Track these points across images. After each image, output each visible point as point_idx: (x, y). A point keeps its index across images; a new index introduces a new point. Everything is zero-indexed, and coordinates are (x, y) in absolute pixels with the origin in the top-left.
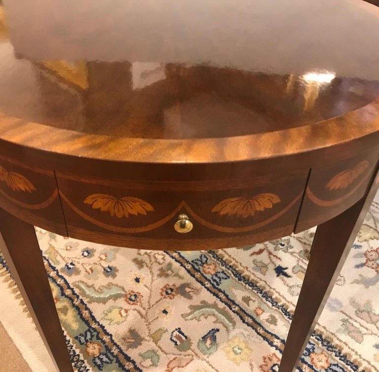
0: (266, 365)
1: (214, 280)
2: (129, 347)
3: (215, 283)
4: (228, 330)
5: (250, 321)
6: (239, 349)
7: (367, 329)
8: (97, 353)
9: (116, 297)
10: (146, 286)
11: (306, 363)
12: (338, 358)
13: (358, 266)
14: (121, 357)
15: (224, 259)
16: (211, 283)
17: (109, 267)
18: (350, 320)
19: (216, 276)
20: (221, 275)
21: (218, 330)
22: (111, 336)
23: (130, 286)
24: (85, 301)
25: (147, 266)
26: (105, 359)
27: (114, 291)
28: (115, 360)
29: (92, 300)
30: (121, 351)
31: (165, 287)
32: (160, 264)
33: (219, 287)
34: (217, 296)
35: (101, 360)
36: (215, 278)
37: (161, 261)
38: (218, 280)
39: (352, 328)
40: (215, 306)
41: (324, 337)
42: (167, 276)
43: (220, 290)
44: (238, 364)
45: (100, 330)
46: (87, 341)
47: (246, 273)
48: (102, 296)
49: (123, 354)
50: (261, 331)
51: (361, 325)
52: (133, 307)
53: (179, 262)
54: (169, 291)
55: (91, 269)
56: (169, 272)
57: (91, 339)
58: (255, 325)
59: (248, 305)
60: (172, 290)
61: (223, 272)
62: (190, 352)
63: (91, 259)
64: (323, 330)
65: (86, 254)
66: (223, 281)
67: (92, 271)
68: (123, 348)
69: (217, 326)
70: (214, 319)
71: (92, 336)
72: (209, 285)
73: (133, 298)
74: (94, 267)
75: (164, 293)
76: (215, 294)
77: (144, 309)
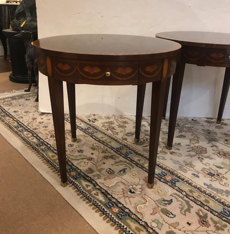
0: (146, 179)
1: (126, 154)
2: (88, 173)
3: (126, 155)
4: (130, 169)
5: (140, 166)
6: (135, 174)
7: (189, 169)
8: (75, 175)
9: (83, 159)
10: (96, 156)
11: (163, 178)
12: (176, 177)
13: (188, 151)
14: (85, 176)
15: (130, 148)
16: (124, 155)
17: (80, 150)
18: (183, 167)
19: (127, 153)
20: (129, 153)
21: (126, 169)
22: (81, 170)
23: (89, 155)
24: (70, 160)
25: (97, 150)
26: (78, 176)
27: (82, 157)
28: (82, 177)
29: (72, 159)
30: (85, 174)
31: (104, 156)
32: (102, 149)
33: (128, 156)
34: (127, 159)
35: (77, 177)
36: (126, 153)
37: (103, 148)
38: (127, 154)
39: (183, 169)
40: (125, 162)
41: (171, 171)
42: (105, 153)
43: (128, 157)
44: (134, 179)
45: (76, 168)
46: (71, 171)
47: (139, 152)
48: (77, 158)
49: (86, 175)
50: (145, 169)
51: (187, 168)
52: (91, 162)
53: (111, 148)
54: (106, 157)
55: (72, 150)
56: (107, 152)
57: (72, 171)
58: (142, 168)
59: (140, 162)
60: (107, 157)
61: (130, 152)
62: (114, 175)
63: (72, 147)
64: (171, 169)
65: (70, 146)
67: (73, 151)
68: (86, 174)
69: (126, 168)
70: (125, 166)
71: (73, 170)
72: (123, 156)
73: (90, 159)
74: (73, 150)
75: (104, 158)
76: (125, 158)
77: (95, 162)
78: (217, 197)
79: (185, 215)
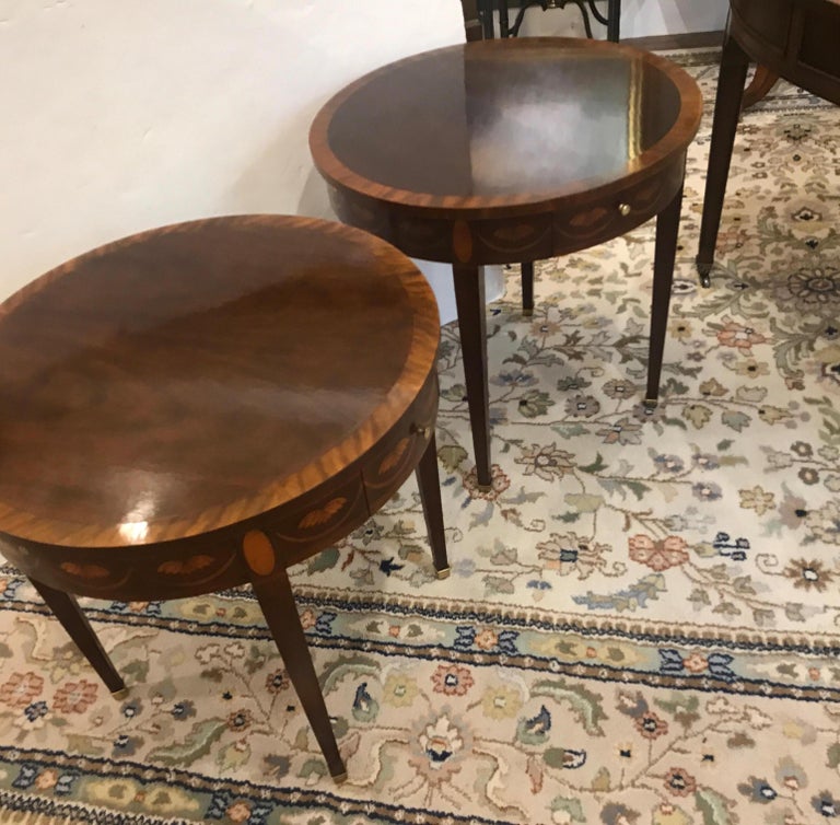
0: (439, 684)
1: (322, 630)
2: (278, 779)
3: (325, 633)
4: (376, 677)
5: (392, 649)
6: (401, 688)
7: (511, 573)
8: (246, 813)
9: (217, 736)
10: (244, 696)
11: (475, 652)
12: (501, 625)
13: (464, 506)
14: (279, 795)
15: (315, 596)
16: (320, 637)
17: (177, 707)
18: (491, 575)
19: (320, 623)
20: (325, 618)
21: (365, 685)
22: (247, 782)
23: (224, 709)
24: (181, 768)
25: (226, 671)
26: (262, 812)
27: (209, 732)
28: (274, 805)
29: (189, 761)
30: (273, 790)
31: (269, 680)
32: (240, 657)
33: (333, 634)
34: (338, 647)
35: (258, 816)
36: (320, 627)
37: (240, 652)
38: (325, 627)
39: (497, 582)
40: (342, 660)
41: (476, 611)
42: (261, 665)
43: (336, 638)
44: (410, 705)
45: (229, 786)
46: (223, 810)
47: (352, 596)
48: (198, 747)
49: (278, 790)
50: (411, 652)
51: (504, 573)
52: (248, 730)
53: (263, 638)
54: (278, 681)
55: (154, 726)
56: (261, 658)
57: (226, 804)
58: (401, 650)
59: (379, 632)
60: (280, 678)
61: (325, 613)
62: (351, 731)
63: (143, 712)
64: (471, 604)
65: (130, 712)
66: (332, 624)
67: (158, 727)
68: (273, 784)
69: (362, 680)
70: (352, 676)
71: (225, 800)
72: (319, 641)
73: (239, 721)
74: (156, 720)
75: (273, 688)
76: (333, 647)
77: (263, 723)
78: (629, 625)
79: (601, 733)
